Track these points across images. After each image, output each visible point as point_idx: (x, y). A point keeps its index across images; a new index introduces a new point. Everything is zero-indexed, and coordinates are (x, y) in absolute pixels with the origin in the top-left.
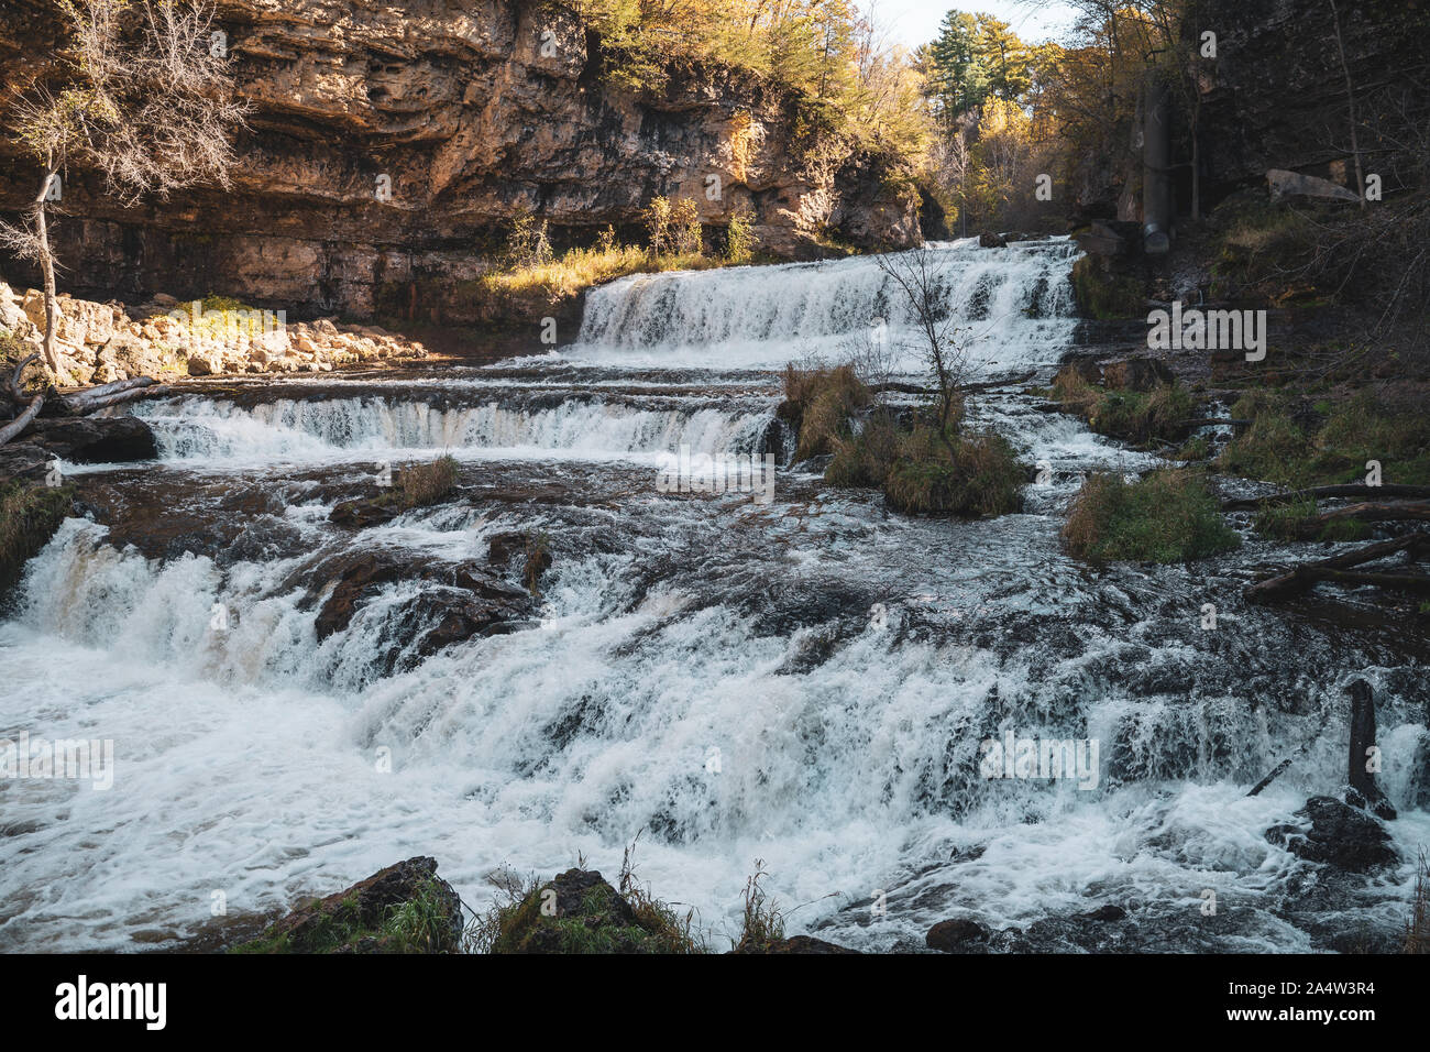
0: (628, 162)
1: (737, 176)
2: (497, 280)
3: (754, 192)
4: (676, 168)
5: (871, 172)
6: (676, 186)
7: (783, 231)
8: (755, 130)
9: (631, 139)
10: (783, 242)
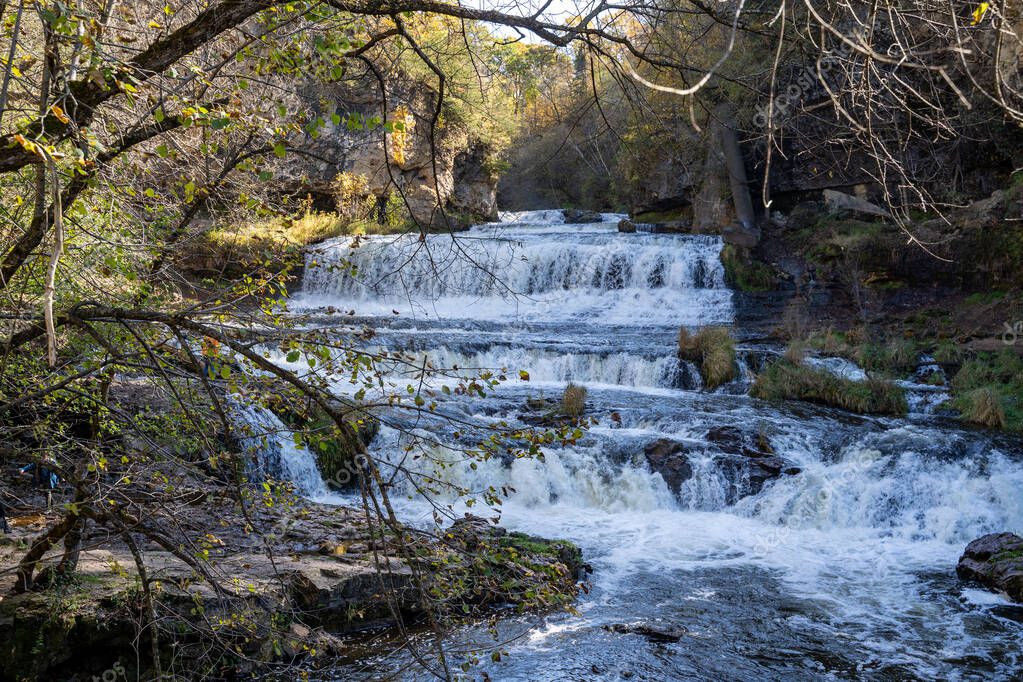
0: (321, 142)
1: (396, 157)
2: (222, 236)
3: (403, 171)
4: (354, 148)
5: (474, 157)
6: (352, 163)
7: (425, 203)
8: (409, 122)
9: (327, 124)
10: (425, 212)
